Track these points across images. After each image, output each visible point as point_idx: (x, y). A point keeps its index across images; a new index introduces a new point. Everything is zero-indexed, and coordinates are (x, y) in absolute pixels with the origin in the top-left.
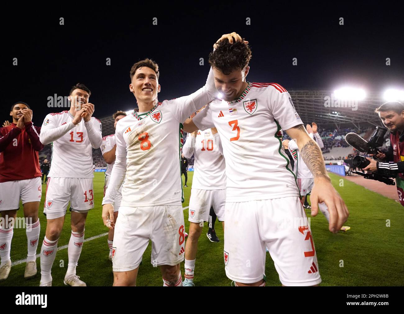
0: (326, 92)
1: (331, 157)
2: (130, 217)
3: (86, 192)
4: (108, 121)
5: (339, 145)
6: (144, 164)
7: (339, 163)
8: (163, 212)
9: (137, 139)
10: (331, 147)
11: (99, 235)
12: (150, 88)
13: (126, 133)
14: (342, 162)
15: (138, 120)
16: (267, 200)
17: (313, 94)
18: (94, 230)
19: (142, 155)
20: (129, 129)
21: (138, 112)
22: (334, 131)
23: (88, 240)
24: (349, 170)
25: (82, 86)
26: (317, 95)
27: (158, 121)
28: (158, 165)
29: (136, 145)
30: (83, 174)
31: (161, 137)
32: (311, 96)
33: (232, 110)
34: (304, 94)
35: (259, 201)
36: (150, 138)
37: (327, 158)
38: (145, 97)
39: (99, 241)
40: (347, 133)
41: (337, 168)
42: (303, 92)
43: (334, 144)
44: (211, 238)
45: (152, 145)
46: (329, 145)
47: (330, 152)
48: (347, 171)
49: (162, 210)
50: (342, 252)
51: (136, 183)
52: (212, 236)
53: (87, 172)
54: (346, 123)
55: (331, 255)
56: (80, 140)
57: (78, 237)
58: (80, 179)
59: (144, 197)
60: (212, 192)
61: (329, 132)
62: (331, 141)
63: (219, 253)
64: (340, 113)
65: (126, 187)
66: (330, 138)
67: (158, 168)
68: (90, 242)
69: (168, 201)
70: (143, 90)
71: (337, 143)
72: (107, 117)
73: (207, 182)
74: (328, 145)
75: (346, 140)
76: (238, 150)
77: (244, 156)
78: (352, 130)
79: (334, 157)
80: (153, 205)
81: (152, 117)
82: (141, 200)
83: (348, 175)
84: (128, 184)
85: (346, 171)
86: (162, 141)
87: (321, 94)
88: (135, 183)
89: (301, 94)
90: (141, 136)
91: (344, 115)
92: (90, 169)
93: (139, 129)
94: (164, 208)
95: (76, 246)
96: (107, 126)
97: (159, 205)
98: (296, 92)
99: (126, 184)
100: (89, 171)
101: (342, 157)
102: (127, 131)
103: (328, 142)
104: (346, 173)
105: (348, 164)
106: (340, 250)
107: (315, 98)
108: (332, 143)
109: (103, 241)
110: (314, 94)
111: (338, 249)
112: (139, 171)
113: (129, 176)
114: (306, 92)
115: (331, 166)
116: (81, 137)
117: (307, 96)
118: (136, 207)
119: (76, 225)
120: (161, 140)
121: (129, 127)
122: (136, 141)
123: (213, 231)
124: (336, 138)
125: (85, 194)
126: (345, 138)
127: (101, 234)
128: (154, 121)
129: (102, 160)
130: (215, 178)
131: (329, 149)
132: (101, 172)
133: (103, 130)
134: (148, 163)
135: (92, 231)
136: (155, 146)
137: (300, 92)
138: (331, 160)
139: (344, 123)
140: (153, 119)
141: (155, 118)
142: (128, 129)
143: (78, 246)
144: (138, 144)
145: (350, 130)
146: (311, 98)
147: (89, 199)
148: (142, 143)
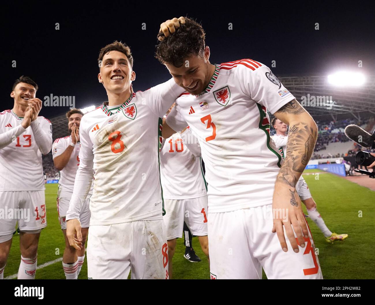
0: (318, 78)
1: (328, 155)
2: (104, 240)
3: (37, 208)
4: (60, 121)
5: (337, 139)
6: (116, 170)
7: (338, 161)
8: (142, 228)
9: (107, 139)
10: (327, 143)
11: (54, 260)
12: (120, 76)
13: (93, 131)
14: (341, 160)
15: (108, 115)
16: (257, 207)
17: (303, 81)
18: (48, 254)
19: (113, 159)
20: (97, 126)
21: (108, 105)
22: (330, 124)
23: (42, 266)
24: (350, 170)
25: (27, 78)
26: (308, 81)
27: (132, 116)
28: (133, 171)
29: (105, 147)
30: (33, 186)
31: (137, 136)
32: (301, 83)
33: (202, 104)
34: (292, 81)
35: (247, 210)
36: (123, 138)
37: (323, 156)
38: (115, 86)
39: (55, 267)
40: (345, 125)
41: (336, 168)
42: (292, 79)
43: (330, 139)
44: (190, 258)
45: (126, 147)
46: (325, 140)
47: (327, 149)
48: (348, 170)
49: (141, 225)
50: (348, 267)
51: (108, 195)
52: (190, 255)
53: (38, 183)
54: (344, 113)
55: (335, 271)
56: (28, 144)
57: (30, 264)
58: (30, 192)
59: (119, 211)
60: (184, 202)
61: (323, 125)
62: (327, 135)
63: (201, 275)
64: (336, 102)
65: (95, 201)
66: (325, 132)
67: (134, 174)
68: (44, 269)
69: (148, 214)
70: (111, 78)
71: (334, 137)
72: (59, 117)
73: (178, 190)
74: (323, 140)
75: (345, 134)
76: (217, 150)
77: (225, 157)
78: (351, 122)
79: (332, 155)
80: (130, 220)
81: (124, 112)
82: (116, 215)
83: (350, 175)
84: (97, 197)
85: (346, 170)
86: (139, 141)
87: (313, 81)
88: (106, 195)
89: (289, 81)
90: (112, 136)
91: (340, 104)
92: (42, 180)
93: (109, 127)
94: (144, 224)
95: (28, 275)
96: (58, 127)
97: (137, 221)
98: (282, 79)
99: (95, 198)
100: (40, 182)
101: (341, 154)
102: (95, 129)
103: (324, 136)
104: (347, 173)
105: (349, 162)
106: (345, 264)
107: (306, 86)
108: (328, 137)
109: (59, 267)
110: (305, 81)
111: (343, 264)
112: (110, 179)
113: (99, 186)
114: (294, 78)
115: (328, 165)
116: (28, 140)
117: (297, 83)
118: (110, 225)
119: (28, 249)
120: (136, 140)
121: (96, 125)
122: (105, 141)
123: (191, 249)
124: (333, 132)
125: (37, 210)
126: (345, 132)
127: (56, 259)
128: (128, 116)
129: (53, 168)
130: (188, 185)
131: (325, 145)
132: (53, 183)
133: (54, 133)
134: (121, 168)
135: (46, 255)
136: (129, 147)
137: (288, 79)
138: (328, 157)
139: (341, 113)
140: (127, 115)
141: (128, 114)
142: (95, 126)
143: (31, 274)
144: (108, 146)
145: (349, 121)
146: (301, 86)
147: (40, 216)
148: (113, 144)
